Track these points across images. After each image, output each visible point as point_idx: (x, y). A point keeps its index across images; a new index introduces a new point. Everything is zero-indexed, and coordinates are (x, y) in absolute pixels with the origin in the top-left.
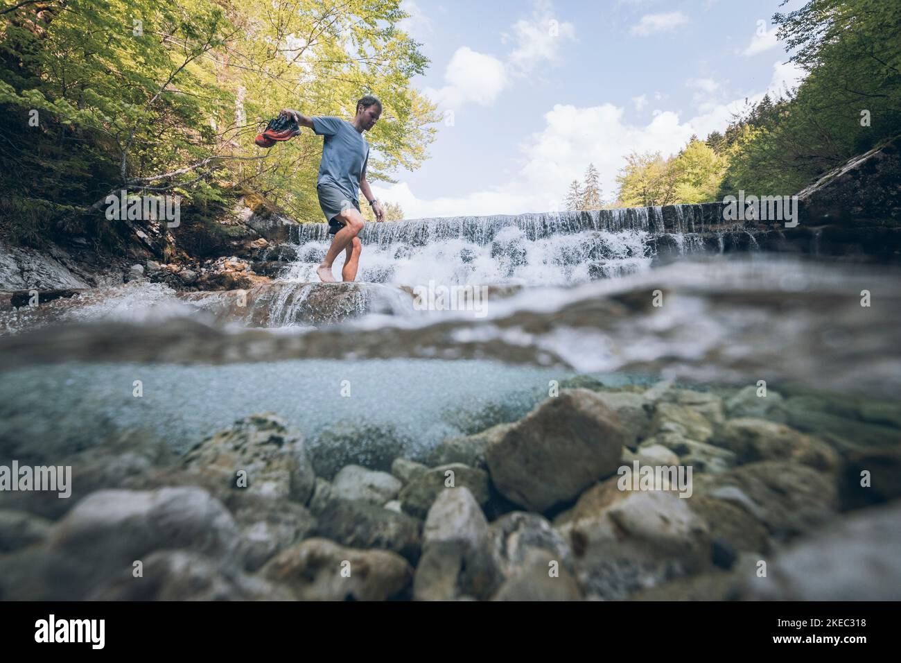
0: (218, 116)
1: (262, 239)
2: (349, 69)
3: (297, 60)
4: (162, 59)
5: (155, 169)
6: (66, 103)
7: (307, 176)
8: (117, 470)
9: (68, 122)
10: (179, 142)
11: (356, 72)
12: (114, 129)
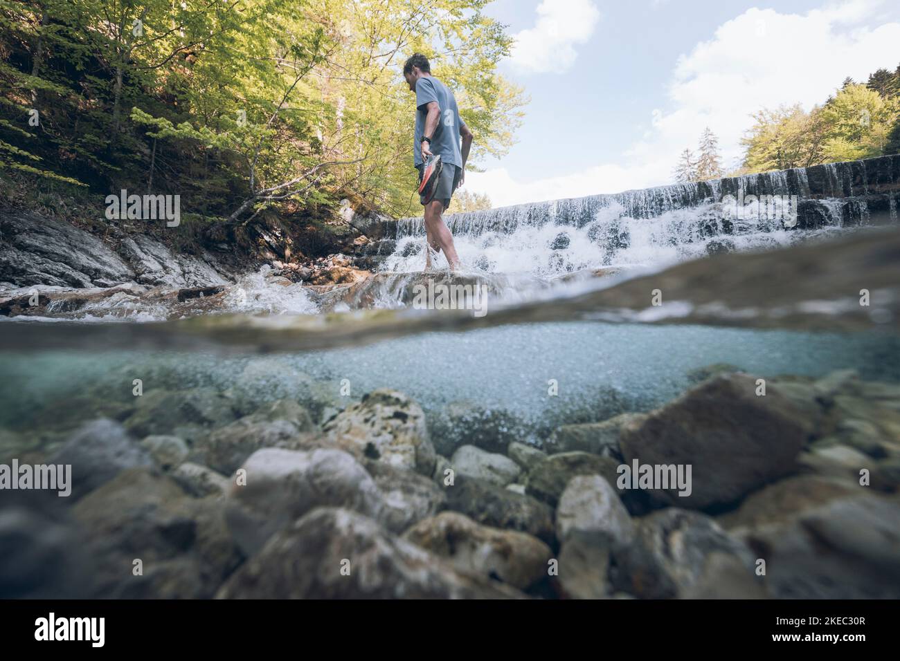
0: (322, 127)
1: (363, 236)
2: (436, 64)
3: (389, 64)
4: (276, 82)
5: (276, 180)
6: (208, 130)
7: (401, 174)
8: (272, 434)
9: (210, 147)
10: (294, 154)
11: (443, 66)
12: (244, 148)
